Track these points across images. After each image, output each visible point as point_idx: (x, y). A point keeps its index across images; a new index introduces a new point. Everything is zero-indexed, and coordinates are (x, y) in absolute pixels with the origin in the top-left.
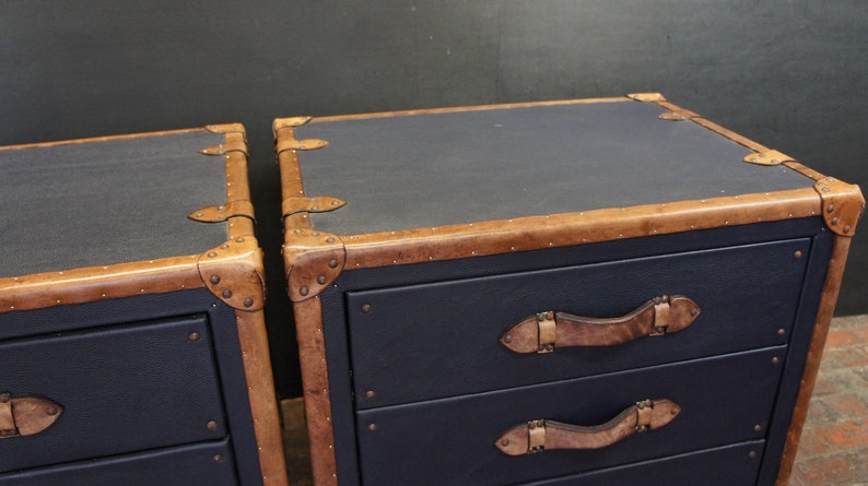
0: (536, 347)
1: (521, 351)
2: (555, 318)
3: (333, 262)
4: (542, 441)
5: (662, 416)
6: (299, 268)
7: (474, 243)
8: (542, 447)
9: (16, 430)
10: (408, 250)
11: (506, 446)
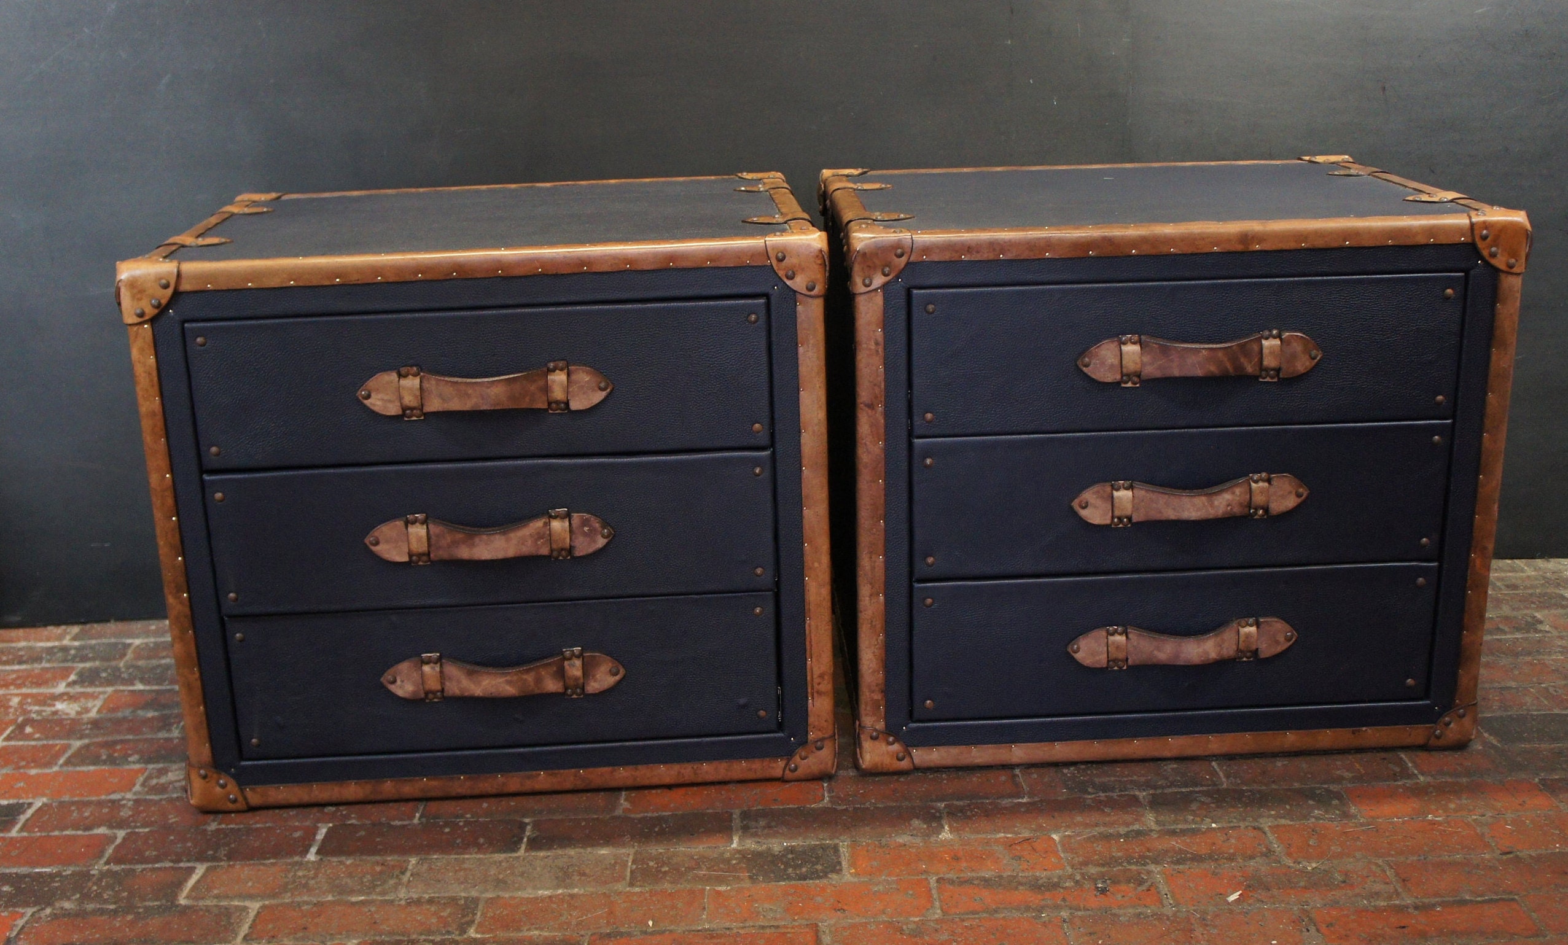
0: (1118, 377)
1: (1102, 380)
2: (1140, 342)
3: (899, 251)
4: (1128, 509)
5: (1283, 496)
6: (864, 254)
7: (1049, 244)
8: (1130, 518)
9: (567, 404)
10: (977, 245)
11: (1084, 507)
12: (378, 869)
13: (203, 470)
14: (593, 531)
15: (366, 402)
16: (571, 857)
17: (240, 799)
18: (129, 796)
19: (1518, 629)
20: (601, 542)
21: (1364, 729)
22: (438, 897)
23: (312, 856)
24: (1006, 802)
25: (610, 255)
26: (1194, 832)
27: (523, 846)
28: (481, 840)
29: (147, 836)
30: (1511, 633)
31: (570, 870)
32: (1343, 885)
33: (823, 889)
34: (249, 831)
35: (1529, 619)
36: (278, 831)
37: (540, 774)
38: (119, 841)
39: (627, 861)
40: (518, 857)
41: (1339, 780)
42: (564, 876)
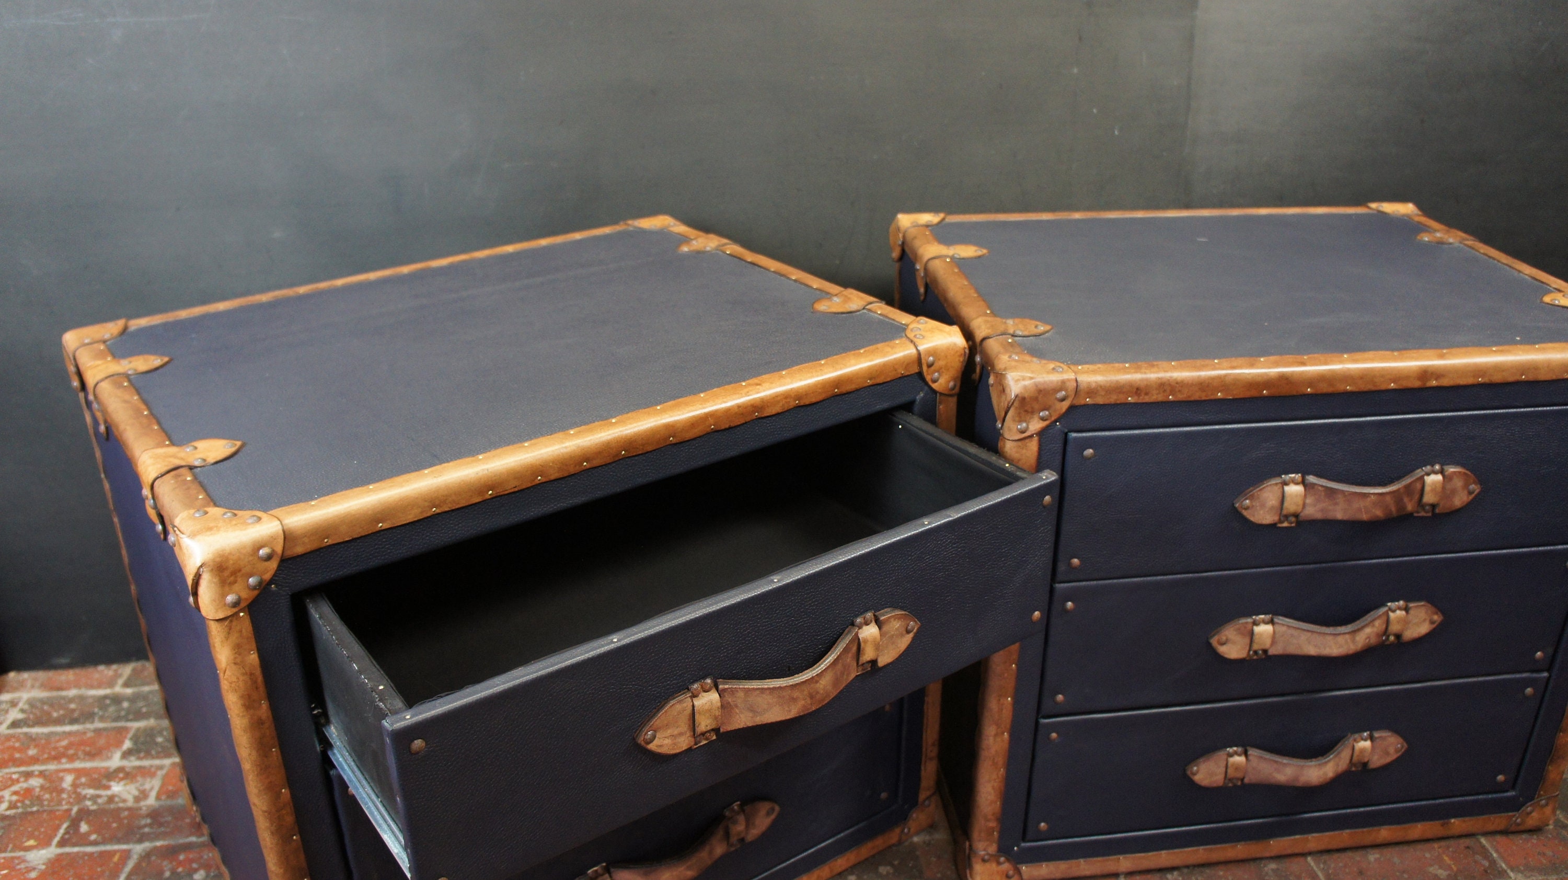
0: (1277, 518)
1: (1260, 522)
2: (1303, 482)
3: (1062, 394)
4: (1267, 644)
5: (1418, 624)
6: (1022, 398)
7: (1222, 383)
8: (1265, 651)
10: (1147, 386)
11: (1223, 644)
21: (1453, 821)
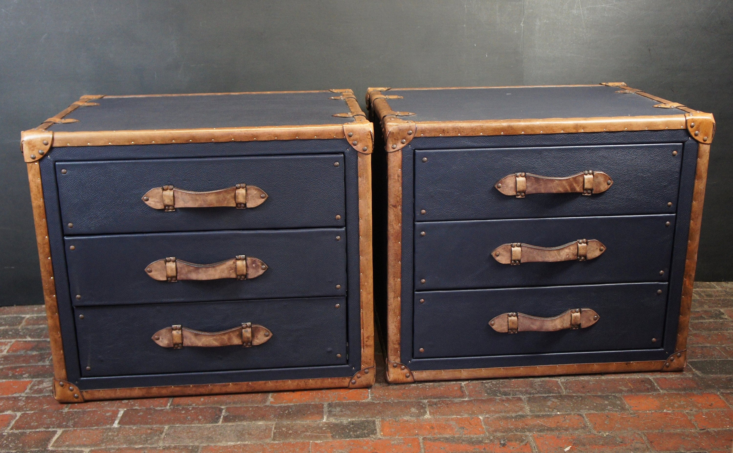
0: (515, 193)
1: (506, 194)
2: (525, 176)
3: (410, 132)
4: (519, 257)
5: (593, 251)
6: (393, 133)
7: (482, 129)
8: (520, 261)
9: (245, 205)
10: (447, 129)
11: (498, 256)
12: (149, 431)
13: (64, 235)
14: (257, 266)
15: (146, 202)
16: (244, 426)
17: (80, 396)
18: (23, 395)
19: (712, 317)
20: (261, 272)
22: (179, 446)
23: (116, 425)
24: (457, 400)
25: (267, 133)
26: (549, 416)
27: (221, 420)
28: (200, 417)
29: (32, 415)
30: (707, 319)
31: (244, 432)
32: (621, 444)
33: (367, 443)
34: (84, 412)
35: (717, 312)
36: (99, 413)
37: (229, 385)
38: (17, 418)
39: (272, 428)
40: (218, 426)
41: (621, 391)
42: (241, 435)
